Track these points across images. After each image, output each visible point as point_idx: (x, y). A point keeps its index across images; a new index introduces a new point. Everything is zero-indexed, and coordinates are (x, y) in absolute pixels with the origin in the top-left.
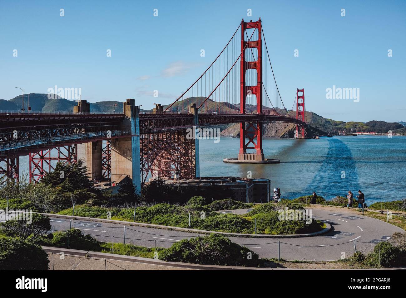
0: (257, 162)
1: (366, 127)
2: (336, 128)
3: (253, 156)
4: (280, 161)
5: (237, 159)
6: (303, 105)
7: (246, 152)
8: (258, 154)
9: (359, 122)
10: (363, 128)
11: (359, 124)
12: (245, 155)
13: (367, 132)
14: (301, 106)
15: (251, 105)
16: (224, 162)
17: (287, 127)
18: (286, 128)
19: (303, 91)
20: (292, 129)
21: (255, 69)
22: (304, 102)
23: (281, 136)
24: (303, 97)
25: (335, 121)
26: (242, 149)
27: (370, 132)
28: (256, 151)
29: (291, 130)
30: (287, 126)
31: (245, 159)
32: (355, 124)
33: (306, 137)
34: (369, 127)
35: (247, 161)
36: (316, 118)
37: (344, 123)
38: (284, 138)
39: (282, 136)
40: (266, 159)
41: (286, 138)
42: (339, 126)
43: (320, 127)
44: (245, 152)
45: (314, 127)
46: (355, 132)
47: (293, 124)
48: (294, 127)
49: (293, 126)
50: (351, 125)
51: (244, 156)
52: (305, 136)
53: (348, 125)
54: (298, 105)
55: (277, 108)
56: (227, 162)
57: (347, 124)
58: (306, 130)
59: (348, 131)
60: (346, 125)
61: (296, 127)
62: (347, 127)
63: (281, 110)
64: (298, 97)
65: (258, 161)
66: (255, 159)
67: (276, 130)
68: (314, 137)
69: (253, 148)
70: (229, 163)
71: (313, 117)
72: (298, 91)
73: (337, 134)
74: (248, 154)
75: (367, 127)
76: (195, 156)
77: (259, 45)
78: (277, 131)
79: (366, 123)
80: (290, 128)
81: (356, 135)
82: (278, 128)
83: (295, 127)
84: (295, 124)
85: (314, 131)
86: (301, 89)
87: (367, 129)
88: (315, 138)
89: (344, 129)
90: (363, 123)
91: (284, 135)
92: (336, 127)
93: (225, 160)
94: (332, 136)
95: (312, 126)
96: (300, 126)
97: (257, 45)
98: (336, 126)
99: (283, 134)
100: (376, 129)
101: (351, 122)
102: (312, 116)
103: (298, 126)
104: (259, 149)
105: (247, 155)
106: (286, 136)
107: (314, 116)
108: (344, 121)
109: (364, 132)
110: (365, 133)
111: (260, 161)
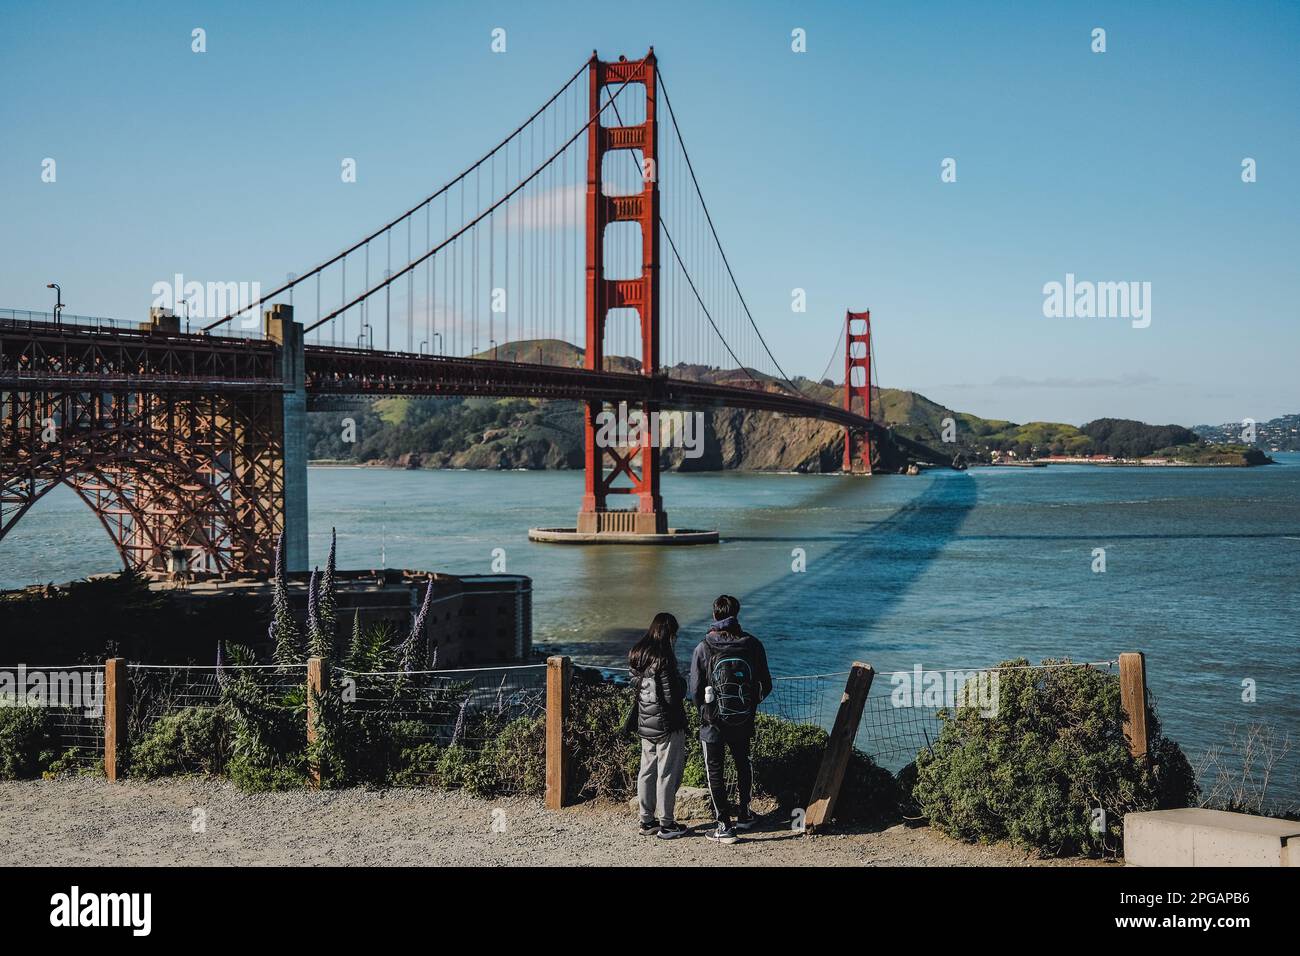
0: (637, 539)
1: (1079, 440)
2: (987, 443)
3: (628, 518)
4: (717, 535)
5: (575, 531)
6: (866, 363)
7: (605, 505)
8: (644, 510)
9: (1061, 425)
10: (1072, 444)
11: (1061, 428)
12: (599, 517)
13: (1084, 456)
14: (860, 365)
15: (718, 368)
16: (532, 539)
17: (818, 437)
18: (815, 440)
19: (865, 316)
20: (832, 442)
21: (637, 220)
22: (868, 353)
23: (796, 466)
24: (866, 339)
25: (986, 422)
26: (592, 495)
27: (1092, 456)
28: (640, 501)
29: (830, 446)
30: (818, 432)
31: (599, 530)
32: (1049, 431)
33: (877, 469)
34: (1088, 439)
35: (605, 535)
36: (924, 412)
37: (1014, 425)
38: (804, 471)
39: (800, 465)
40: (671, 532)
41: (811, 471)
42: (999, 437)
43: (929, 437)
44: (601, 506)
45: (911, 437)
46: (1046, 454)
47: (834, 425)
48: (838, 435)
49: (834, 433)
50: (1036, 431)
51: (595, 519)
52: (873, 467)
53: (1026, 432)
54: (851, 363)
55: (801, 378)
56: (538, 541)
57: (1022, 430)
58: (876, 446)
59: (1025, 452)
60: (1019, 433)
61: (844, 437)
62: (1021, 439)
63: (815, 386)
64: (851, 339)
65: (641, 537)
66: (633, 530)
67: (781, 447)
68: (901, 469)
69: (627, 491)
70: (546, 541)
71: (915, 407)
72: (851, 316)
73: (985, 460)
74: (614, 511)
75: (1085, 438)
76: (282, 494)
77: (649, 138)
78: (783, 449)
79: (1082, 427)
80: (827, 441)
81: (1044, 465)
82: (788, 440)
83: (841, 435)
84: (842, 428)
85: (910, 452)
86: (863, 310)
87: (1083, 445)
88: (904, 472)
89: (1013, 445)
90: (1070, 426)
91: (806, 462)
92: (988, 440)
93: (534, 533)
94: (965, 468)
95: (903, 435)
96: (858, 432)
97: (643, 140)
98: (988, 437)
99: (803, 458)
100: (1111, 446)
101: (1035, 424)
102: (911, 404)
103: (849, 434)
104: (647, 495)
105: (607, 514)
106: (811, 465)
107: (920, 402)
108: (1012, 421)
109: (1073, 455)
110: (1076, 457)
111: (653, 535)
